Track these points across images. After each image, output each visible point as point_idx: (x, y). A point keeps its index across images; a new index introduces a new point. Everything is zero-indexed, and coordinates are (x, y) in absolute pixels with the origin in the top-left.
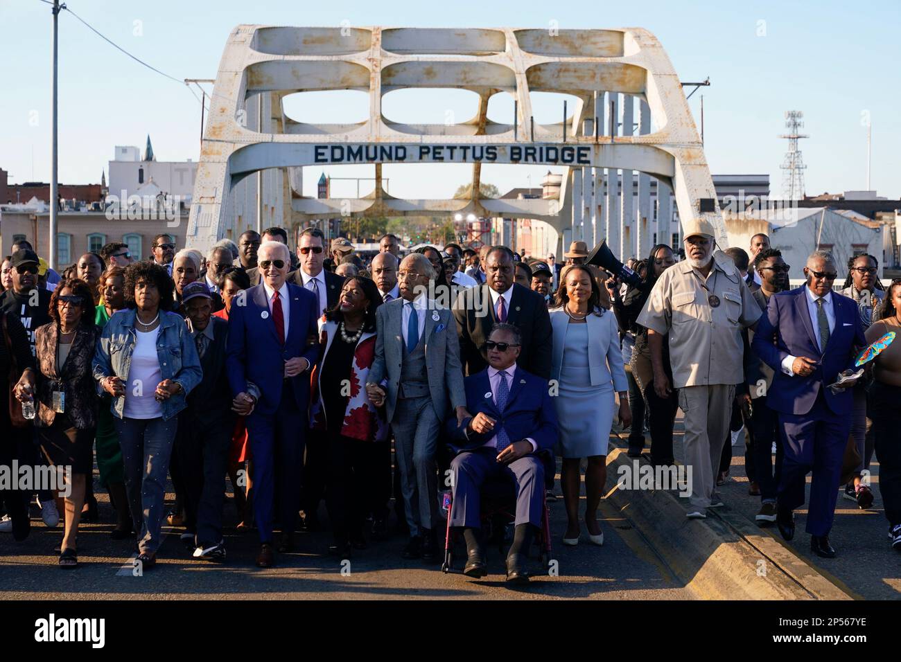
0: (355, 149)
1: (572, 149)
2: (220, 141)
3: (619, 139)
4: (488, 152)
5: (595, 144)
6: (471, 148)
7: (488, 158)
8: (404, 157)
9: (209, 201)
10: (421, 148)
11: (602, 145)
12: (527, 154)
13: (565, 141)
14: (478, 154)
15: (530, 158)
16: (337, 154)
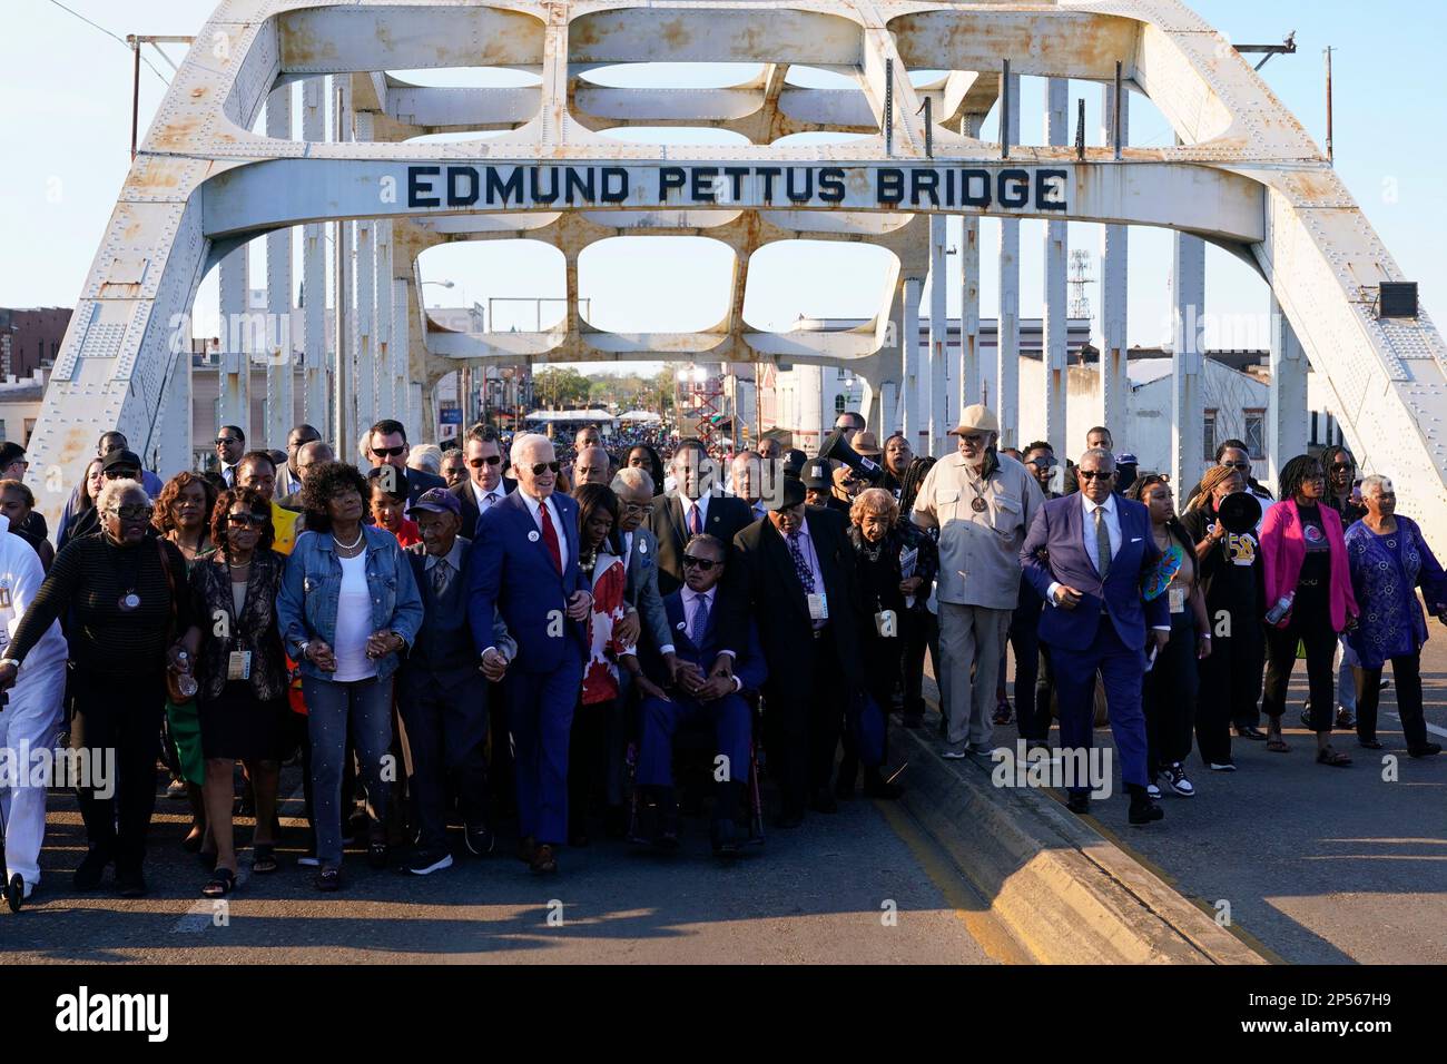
0: (505, 175)
1: (1023, 176)
2: (179, 155)
3: (1132, 154)
4: (823, 183)
5: (1077, 164)
6: (784, 172)
7: (823, 196)
8: (624, 194)
9: (124, 292)
10: (664, 172)
11: (1095, 164)
12: (917, 187)
13: (1005, 157)
14: (800, 188)
15: (924, 196)
16: (463, 186)
